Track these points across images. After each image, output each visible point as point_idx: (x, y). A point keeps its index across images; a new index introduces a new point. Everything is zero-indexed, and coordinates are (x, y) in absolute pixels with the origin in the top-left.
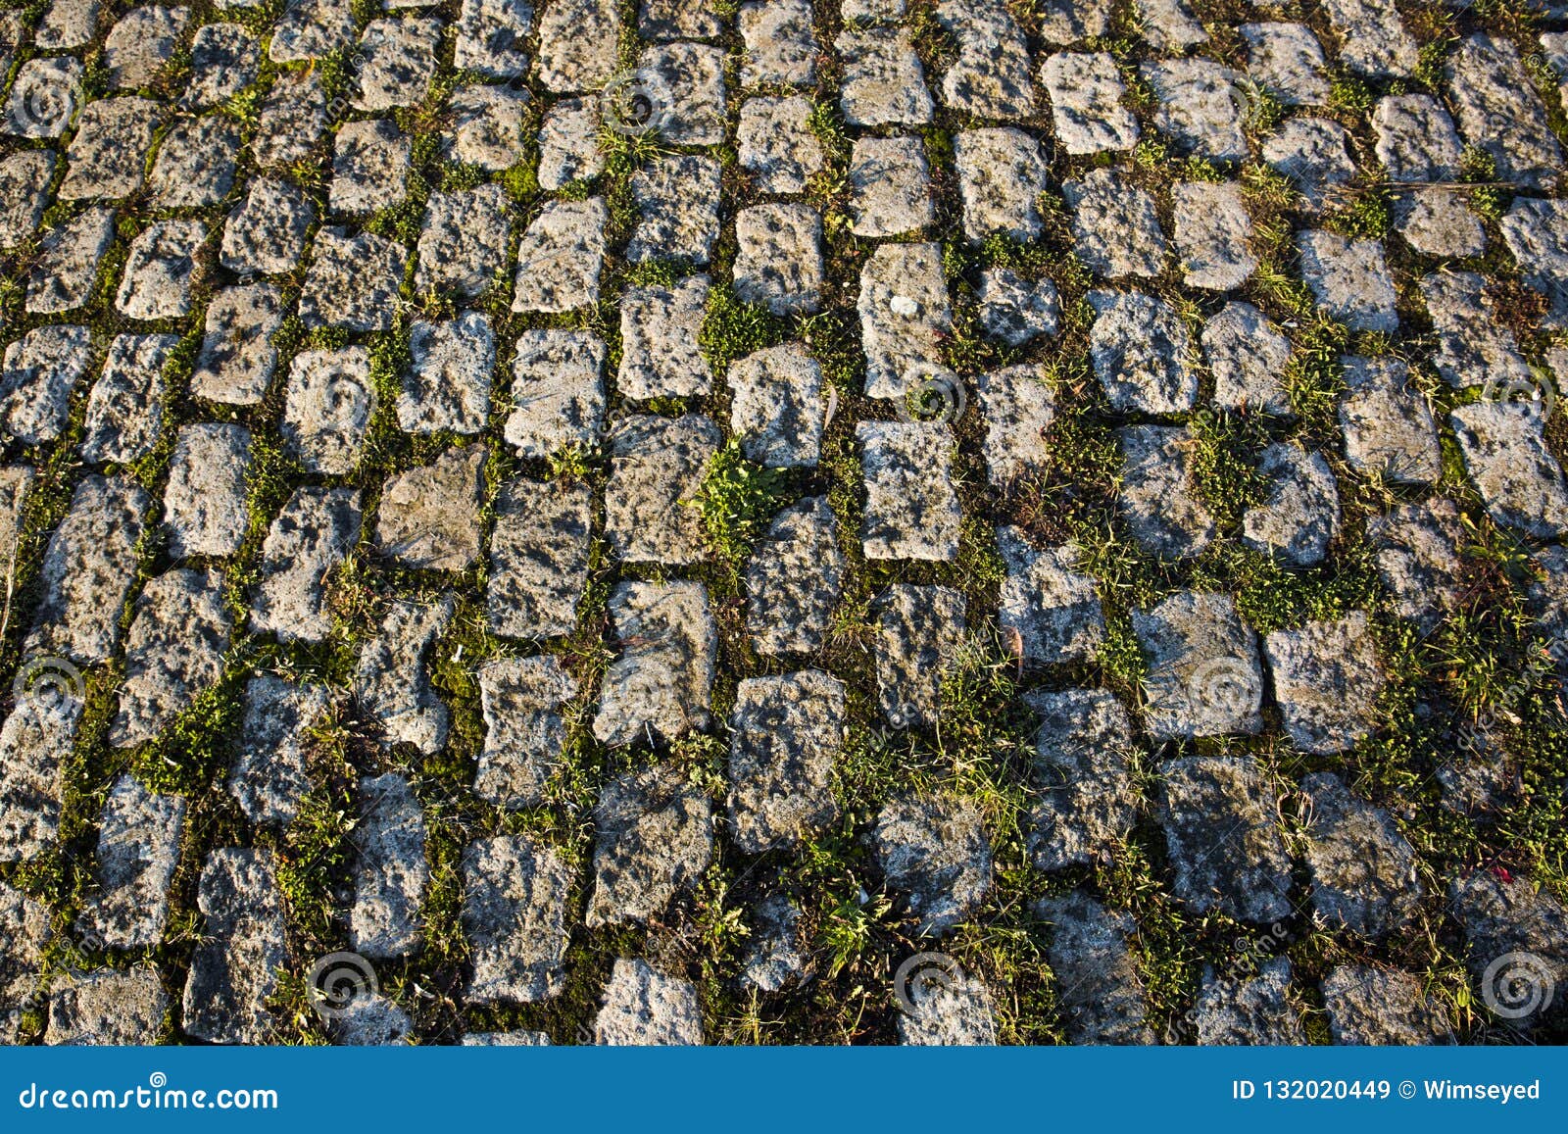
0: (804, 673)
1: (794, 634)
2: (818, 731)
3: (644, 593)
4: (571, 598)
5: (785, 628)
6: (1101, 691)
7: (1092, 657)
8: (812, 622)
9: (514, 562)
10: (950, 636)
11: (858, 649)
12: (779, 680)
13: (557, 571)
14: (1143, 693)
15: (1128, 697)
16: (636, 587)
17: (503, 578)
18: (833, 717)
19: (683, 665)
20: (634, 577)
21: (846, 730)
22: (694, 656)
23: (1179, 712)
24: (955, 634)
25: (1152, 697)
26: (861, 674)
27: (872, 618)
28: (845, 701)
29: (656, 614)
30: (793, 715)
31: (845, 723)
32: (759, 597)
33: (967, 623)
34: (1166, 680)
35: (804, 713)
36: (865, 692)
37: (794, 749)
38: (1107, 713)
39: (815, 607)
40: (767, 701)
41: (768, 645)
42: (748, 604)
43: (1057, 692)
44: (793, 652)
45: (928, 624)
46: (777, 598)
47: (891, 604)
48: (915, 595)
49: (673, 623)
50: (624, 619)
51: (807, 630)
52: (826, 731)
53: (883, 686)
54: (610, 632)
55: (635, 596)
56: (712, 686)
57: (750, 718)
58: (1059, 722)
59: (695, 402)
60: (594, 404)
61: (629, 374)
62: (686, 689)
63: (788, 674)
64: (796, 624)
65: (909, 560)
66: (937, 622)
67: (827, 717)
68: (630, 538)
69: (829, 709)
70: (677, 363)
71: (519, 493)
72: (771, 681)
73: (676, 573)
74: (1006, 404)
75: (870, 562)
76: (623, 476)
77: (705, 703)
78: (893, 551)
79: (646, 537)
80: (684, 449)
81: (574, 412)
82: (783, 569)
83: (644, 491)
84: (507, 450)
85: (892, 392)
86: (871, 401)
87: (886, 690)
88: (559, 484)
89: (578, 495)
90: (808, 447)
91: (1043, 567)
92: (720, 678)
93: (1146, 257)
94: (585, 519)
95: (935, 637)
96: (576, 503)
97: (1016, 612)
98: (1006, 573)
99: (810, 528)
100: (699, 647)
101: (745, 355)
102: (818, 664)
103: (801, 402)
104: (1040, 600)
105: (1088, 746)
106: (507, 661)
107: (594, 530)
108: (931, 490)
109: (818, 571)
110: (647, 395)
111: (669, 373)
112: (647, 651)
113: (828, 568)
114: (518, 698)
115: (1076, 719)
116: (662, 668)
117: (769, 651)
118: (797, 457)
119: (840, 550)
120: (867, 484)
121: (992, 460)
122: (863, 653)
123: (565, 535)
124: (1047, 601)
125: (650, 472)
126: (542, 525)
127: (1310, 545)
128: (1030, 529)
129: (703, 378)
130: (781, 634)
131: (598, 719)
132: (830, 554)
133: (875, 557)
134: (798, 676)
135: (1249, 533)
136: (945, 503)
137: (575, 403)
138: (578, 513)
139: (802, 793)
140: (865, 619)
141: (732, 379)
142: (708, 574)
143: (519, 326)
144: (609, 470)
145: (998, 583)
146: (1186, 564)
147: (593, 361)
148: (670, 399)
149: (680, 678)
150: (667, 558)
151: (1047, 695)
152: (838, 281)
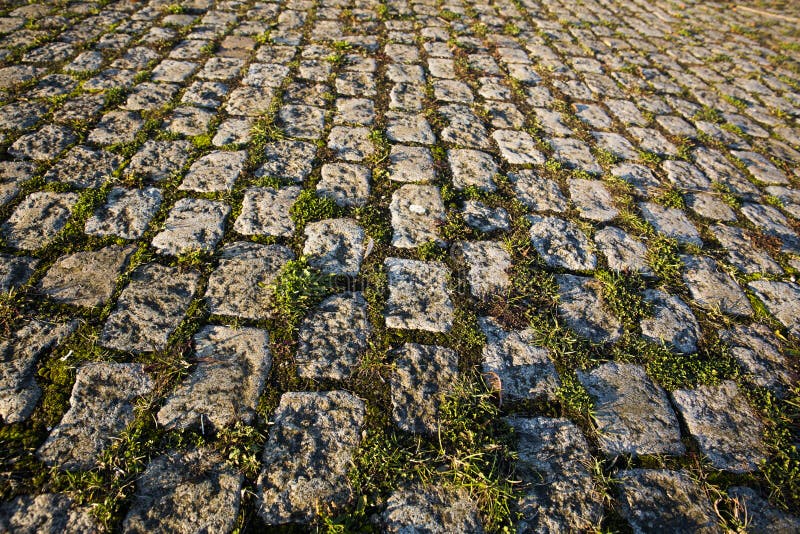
0: (335, 392)
1: (330, 366)
2: (341, 433)
3: (221, 332)
4: (167, 330)
5: (323, 362)
6: (562, 419)
7: (552, 397)
8: (344, 360)
9: (133, 306)
10: (447, 376)
11: (378, 379)
12: (315, 394)
13: (162, 313)
14: (593, 421)
15: (583, 423)
16: (216, 329)
17: (121, 314)
18: (354, 423)
19: (241, 379)
20: (218, 323)
21: (364, 433)
22: (251, 373)
23: (623, 437)
24: (451, 375)
25: (601, 425)
26: (379, 396)
27: (390, 359)
28: (365, 413)
29: (228, 345)
30: (323, 420)
31: (364, 428)
32: (307, 342)
33: (460, 370)
34: (609, 414)
35: (331, 419)
36: (382, 409)
37: (320, 443)
38: (567, 435)
39: (348, 352)
40: (303, 408)
41: (309, 372)
42: (298, 346)
43: (530, 418)
44: (328, 379)
45: (431, 368)
46: (320, 344)
47: (404, 354)
48: (421, 349)
49: (239, 351)
50: (202, 346)
51: (340, 365)
52: (348, 433)
53: (395, 405)
54: (190, 354)
55: (215, 333)
56: (261, 395)
57: (288, 419)
58: (533, 439)
59: (281, 240)
60: (216, 234)
61: (243, 222)
62: (239, 395)
63: (322, 391)
64: (332, 361)
65: (418, 330)
66: (438, 368)
67: (349, 424)
68: (220, 302)
69: (352, 418)
70: (275, 220)
71: (151, 271)
72: (308, 395)
73: (249, 323)
74: (481, 257)
75: (390, 329)
76: (225, 269)
77: (253, 406)
78: (407, 324)
79: (232, 302)
80: (268, 260)
81: (201, 236)
82: (327, 328)
83: (237, 278)
84: (151, 249)
85: (409, 245)
86: (395, 248)
87: (397, 409)
88: (179, 269)
89: (190, 275)
90: (353, 267)
91: (511, 341)
92: (268, 390)
93: (557, 204)
94: (192, 289)
95: (436, 377)
96: (188, 279)
97: (495, 366)
98: (486, 341)
99: (349, 306)
100: (256, 369)
101: (317, 220)
102: (346, 387)
103: (350, 245)
104: (510, 359)
105: (558, 457)
106: (104, 363)
107: (196, 295)
108: (433, 294)
109: (352, 331)
110: (251, 233)
111: (268, 224)
112: (214, 367)
113: (359, 330)
114: (103, 389)
115: (546, 438)
116: (224, 379)
117: (309, 376)
118: (345, 269)
119: (369, 321)
120: (391, 288)
121: (472, 283)
122: (381, 383)
123: (175, 296)
124: (517, 361)
125: (243, 267)
126: (161, 289)
127: (686, 342)
128: (501, 319)
129: (289, 229)
130: (320, 366)
131: (163, 409)
132: (361, 323)
133: (393, 326)
134: (330, 393)
135: (645, 332)
136: (442, 301)
137: (203, 231)
138: (187, 285)
139: (323, 478)
140: (384, 361)
141: (308, 230)
142: (272, 326)
143: (180, 195)
144: (216, 265)
145: (481, 347)
146: (608, 346)
147: (221, 214)
148: (265, 236)
149: (236, 387)
150: (244, 315)
151: (522, 420)
152: (378, 196)
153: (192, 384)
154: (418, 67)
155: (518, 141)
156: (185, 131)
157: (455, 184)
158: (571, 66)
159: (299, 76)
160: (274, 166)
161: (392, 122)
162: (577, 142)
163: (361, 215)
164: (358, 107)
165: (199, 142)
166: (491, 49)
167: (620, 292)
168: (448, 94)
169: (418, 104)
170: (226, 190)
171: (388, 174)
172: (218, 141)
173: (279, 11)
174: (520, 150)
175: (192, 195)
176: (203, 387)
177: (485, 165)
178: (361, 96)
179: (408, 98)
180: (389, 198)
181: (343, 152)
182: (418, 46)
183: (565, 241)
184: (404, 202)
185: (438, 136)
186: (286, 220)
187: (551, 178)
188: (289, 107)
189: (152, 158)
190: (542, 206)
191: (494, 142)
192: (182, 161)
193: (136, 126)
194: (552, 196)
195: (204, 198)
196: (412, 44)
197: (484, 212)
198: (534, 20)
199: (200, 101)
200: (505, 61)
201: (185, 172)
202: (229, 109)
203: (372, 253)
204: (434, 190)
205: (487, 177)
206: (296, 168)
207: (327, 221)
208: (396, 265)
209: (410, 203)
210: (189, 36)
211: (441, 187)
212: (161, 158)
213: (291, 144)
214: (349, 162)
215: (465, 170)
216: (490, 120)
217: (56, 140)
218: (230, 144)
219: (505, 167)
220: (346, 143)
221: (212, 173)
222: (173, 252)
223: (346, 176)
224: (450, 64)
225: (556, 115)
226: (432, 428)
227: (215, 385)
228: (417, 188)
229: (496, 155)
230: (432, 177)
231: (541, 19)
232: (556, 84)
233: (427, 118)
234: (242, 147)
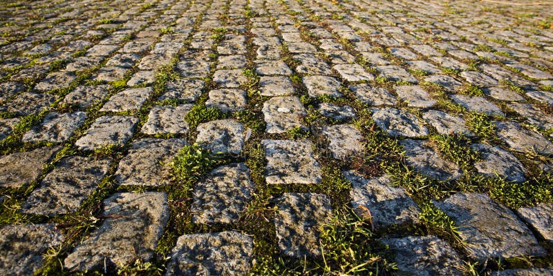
0: (226, 232)
1: (221, 214)
2: (233, 263)
3: (127, 197)
4: (80, 198)
5: (214, 211)
6: (429, 236)
7: (416, 221)
8: (232, 209)
9: (54, 184)
10: (322, 213)
11: (263, 220)
12: (207, 235)
13: (78, 187)
14: (457, 234)
15: (449, 238)
16: (123, 194)
17: (43, 190)
18: (244, 255)
19: (142, 228)
20: (125, 190)
21: (254, 261)
22: (151, 223)
23: (486, 245)
24: (326, 212)
25: (464, 238)
26: (265, 232)
27: (272, 205)
28: (253, 246)
29: (132, 204)
30: (216, 254)
31: (254, 258)
32: (200, 198)
33: (333, 208)
34: (469, 229)
35: (223, 253)
36: (268, 241)
38: (437, 248)
39: (235, 203)
40: (197, 246)
41: (202, 219)
42: (192, 201)
43: (401, 237)
44: (219, 223)
45: (308, 208)
46: (211, 199)
47: (284, 200)
48: (298, 196)
49: (142, 208)
50: (110, 206)
51: (229, 212)
52: (239, 263)
53: (280, 237)
54: (99, 213)
55: (121, 198)
56: (159, 239)
57: (183, 255)
58: (408, 254)
59: (178, 136)
60: (126, 135)
61: (148, 127)
62: (140, 240)
63: (214, 232)
64: (222, 210)
65: (293, 184)
66: (314, 208)
67: (240, 255)
68: (128, 177)
69: (242, 251)
70: (173, 123)
71: (71, 161)
72: (201, 236)
73: (150, 189)
74: (337, 134)
75: (270, 185)
76: (133, 156)
77: (152, 247)
78: (284, 180)
79: (137, 176)
80: (168, 148)
81: (115, 137)
82: (217, 187)
83: (143, 160)
84: (74, 147)
85: (279, 131)
86: (269, 134)
87: (282, 240)
88: (95, 158)
89: (104, 161)
90: (236, 147)
91: (372, 184)
92: (166, 235)
93: (390, 100)
94: (105, 170)
95: (313, 214)
96: (102, 164)
97: (362, 203)
98: (352, 186)
99: (235, 172)
100: (156, 220)
101: (207, 121)
102: (236, 228)
103: (233, 134)
104: (375, 198)
105: (433, 265)
106: (22, 225)
107: (108, 173)
108: (303, 160)
109: (238, 188)
110: (155, 133)
111: (168, 126)
112: (120, 221)
113: (244, 187)
114: (17, 245)
115: (419, 252)
116: (127, 229)
117: (202, 222)
118: (229, 150)
119: (252, 181)
120: (268, 158)
121: (334, 151)
122: (266, 223)
123: (90, 175)
124: (380, 198)
125: (148, 154)
126: (79, 171)
127: (515, 175)
128: (361, 171)
129: (185, 128)
130: (211, 214)
131: (70, 256)
132: (245, 182)
133: (272, 183)
134: (221, 234)
135: (480, 170)
136: (311, 163)
137: (117, 134)
138: (101, 168)
140: (267, 206)
141: (199, 128)
142: (171, 190)
143: (100, 115)
144: (126, 153)
145: (348, 191)
146: (453, 182)
147: (132, 123)
148: (166, 134)
149: (138, 235)
150: (148, 184)
151: (394, 240)
152: (253, 105)
153: (98, 235)
154: (275, 38)
155: (353, 69)
156: (107, 79)
157: (310, 95)
158: (382, 31)
159: (191, 47)
160: (173, 94)
161: (259, 65)
162: (395, 67)
163: (240, 116)
164: (234, 59)
165: (117, 84)
166: (325, 26)
167: (452, 146)
168: (298, 49)
169: (277, 55)
170: (136, 109)
171: (259, 92)
172: (131, 83)
173: (177, 18)
174: (355, 73)
175: (109, 114)
176: (108, 236)
177: (331, 83)
178: (236, 54)
179: (269, 53)
180: (262, 105)
181: (225, 83)
182: (274, 28)
183: (401, 120)
184: (272, 107)
185: (294, 70)
186: (182, 123)
187: (382, 87)
188: (184, 62)
189: (81, 95)
190: (378, 102)
191: (335, 71)
192: (104, 95)
193: (71, 79)
194: (384, 97)
195: (118, 115)
196: (270, 27)
197: (335, 109)
198: (351, 12)
199: (119, 63)
200: (335, 31)
201: (105, 102)
202: (140, 67)
203: (251, 139)
204: (295, 99)
205: (334, 89)
206: (189, 94)
207: (214, 122)
208: (271, 145)
209: (278, 107)
210: (114, 33)
211: (300, 97)
212: (88, 95)
213: (185, 81)
214: (230, 88)
215: (317, 86)
216: (331, 60)
217: (9, 90)
218: (140, 84)
219: (346, 83)
220: (226, 78)
221: (126, 100)
222: (92, 148)
223: (227, 95)
224: (297, 35)
225: (376, 55)
226: (316, 252)
227: (119, 234)
228: (282, 98)
229: (339, 78)
230: (292, 91)
231: (356, 11)
232: (373, 40)
233: (284, 61)
234: (149, 85)
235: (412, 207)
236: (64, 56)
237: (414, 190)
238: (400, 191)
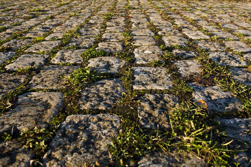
0: (102, 114)
1: (99, 104)
2: (105, 131)
3: (34, 94)
4: (2, 94)
5: (95, 102)
6: (250, 119)
7: (240, 110)
8: (108, 102)
10: (172, 105)
11: (129, 108)
12: (88, 116)
13: (2, 88)
16: (32, 93)
18: (114, 127)
19: (43, 111)
20: (34, 91)
21: (121, 131)
22: (50, 108)
24: (175, 105)
26: (130, 115)
27: (136, 99)
28: (121, 122)
29: (38, 98)
30: (93, 126)
31: (121, 129)
32: (86, 96)
35: (99, 126)
36: (132, 120)
37: (90, 136)
39: (110, 99)
40: (80, 121)
41: (86, 106)
42: (80, 97)
43: (229, 119)
44: (97, 109)
45: (162, 102)
46: (93, 96)
47: (145, 97)
48: (155, 95)
49: (44, 100)
50: (22, 99)
51: (105, 104)
52: (110, 131)
53: (141, 118)
54: (14, 101)
55: (31, 95)
56: (53, 117)
57: (69, 126)
58: (234, 128)
59: (75, 64)
60: (40, 63)
61: (55, 59)
62: (40, 117)
63: (93, 114)
64: (101, 102)
65: (152, 89)
66: (166, 102)
67: (111, 127)
68: (37, 84)
69: (112, 125)
70: (72, 58)
72: (84, 116)
73: (52, 91)
74: (184, 65)
76: (42, 74)
77: (48, 121)
79: (44, 84)
80: (68, 70)
81: (33, 63)
82: (98, 91)
83: (49, 76)
84: (3, 69)
85: (144, 63)
86: (137, 64)
87: (142, 119)
88: (17, 74)
89: (23, 76)
90: (114, 69)
91: (208, 90)
92: (59, 115)
93: (220, 48)
95: (165, 105)
96: (21, 77)
97: (201, 100)
98: (194, 90)
99: (112, 83)
100: (53, 106)
101: (95, 57)
102: (109, 112)
103: (112, 64)
104: (210, 98)
107: (24, 82)
108: (160, 77)
109: (113, 91)
110: (59, 62)
111: (69, 59)
112: (27, 106)
113: (117, 91)
115: (243, 127)
116: (32, 111)
117: (86, 108)
118: (109, 71)
119: (123, 87)
120: (135, 76)
121: (181, 73)
122: (132, 109)
123: (12, 83)
124: (213, 97)
125: (53, 73)
126: (4, 81)
128: (200, 83)
129: (80, 61)
130: (93, 104)
132: (119, 88)
133: (137, 89)
134: (99, 115)
136: (165, 79)
138: (20, 79)
139: (91, 153)
140: (132, 100)
141: (90, 61)
142: (66, 91)
143: (24, 53)
144: (38, 72)
145: (191, 93)
147: (45, 57)
148: (67, 63)
149: (39, 114)
150: (51, 88)
151: (224, 120)
152: (128, 50)
153: (11, 114)
154: (145, 19)
155: (196, 33)
156: (32, 36)
157: (166, 45)
158: (215, 16)
159: (89, 22)
160: (74, 44)
161: (133, 31)
162: (224, 32)
163: (118, 55)
164: (117, 28)
165: (38, 39)
166: (178, 13)
168: (160, 24)
169: (145, 26)
170: (49, 51)
171: (132, 44)
172: (47, 38)
173: (82, 9)
174: (197, 35)
175: (31, 53)
176: (18, 114)
177: (181, 40)
178: (118, 26)
179: (140, 26)
180: (133, 50)
181: (110, 39)
182: (144, 14)
183: (228, 58)
184: (141, 51)
185: (156, 34)
186: (78, 58)
187: (215, 42)
188: (83, 29)
189: (13, 44)
190: (213, 49)
191: (184, 34)
192: (28, 44)
193: (8, 36)
194: (217, 46)
195: (36, 54)
196: (142, 14)
197: (183, 52)
198: (196, 7)
199: (41, 29)
200: (185, 16)
201: (28, 47)
202: (55, 31)
203: (124, 66)
204: (156, 47)
205: (183, 42)
206: (85, 44)
207: (100, 58)
208: (138, 70)
209: (144, 51)
210: (40, 16)
211: (159, 46)
212: (18, 43)
213: (84, 38)
214: (113, 42)
215: (171, 41)
216: (181, 29)
218: (53, 39)
219: (191, 40)
220: (111, 37)
221: (42, 46)
222: (15, 69)
223: (110, 45)
224: (160, 17)
225: (211, 27)
226: (166, 126)
227: (25, 113)
228: (147, 46)
229: (186, 37)
230: (154, 43)
231: (198, 7)
232: (210, 20)
233: (150, 29)
234: (59, 39)
235: (236, 102)
236: (6, 26)
237: (238, 93)
238: (229, 94)
